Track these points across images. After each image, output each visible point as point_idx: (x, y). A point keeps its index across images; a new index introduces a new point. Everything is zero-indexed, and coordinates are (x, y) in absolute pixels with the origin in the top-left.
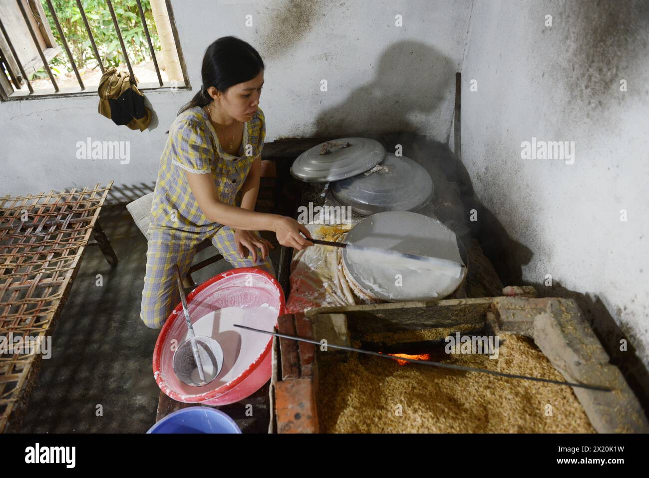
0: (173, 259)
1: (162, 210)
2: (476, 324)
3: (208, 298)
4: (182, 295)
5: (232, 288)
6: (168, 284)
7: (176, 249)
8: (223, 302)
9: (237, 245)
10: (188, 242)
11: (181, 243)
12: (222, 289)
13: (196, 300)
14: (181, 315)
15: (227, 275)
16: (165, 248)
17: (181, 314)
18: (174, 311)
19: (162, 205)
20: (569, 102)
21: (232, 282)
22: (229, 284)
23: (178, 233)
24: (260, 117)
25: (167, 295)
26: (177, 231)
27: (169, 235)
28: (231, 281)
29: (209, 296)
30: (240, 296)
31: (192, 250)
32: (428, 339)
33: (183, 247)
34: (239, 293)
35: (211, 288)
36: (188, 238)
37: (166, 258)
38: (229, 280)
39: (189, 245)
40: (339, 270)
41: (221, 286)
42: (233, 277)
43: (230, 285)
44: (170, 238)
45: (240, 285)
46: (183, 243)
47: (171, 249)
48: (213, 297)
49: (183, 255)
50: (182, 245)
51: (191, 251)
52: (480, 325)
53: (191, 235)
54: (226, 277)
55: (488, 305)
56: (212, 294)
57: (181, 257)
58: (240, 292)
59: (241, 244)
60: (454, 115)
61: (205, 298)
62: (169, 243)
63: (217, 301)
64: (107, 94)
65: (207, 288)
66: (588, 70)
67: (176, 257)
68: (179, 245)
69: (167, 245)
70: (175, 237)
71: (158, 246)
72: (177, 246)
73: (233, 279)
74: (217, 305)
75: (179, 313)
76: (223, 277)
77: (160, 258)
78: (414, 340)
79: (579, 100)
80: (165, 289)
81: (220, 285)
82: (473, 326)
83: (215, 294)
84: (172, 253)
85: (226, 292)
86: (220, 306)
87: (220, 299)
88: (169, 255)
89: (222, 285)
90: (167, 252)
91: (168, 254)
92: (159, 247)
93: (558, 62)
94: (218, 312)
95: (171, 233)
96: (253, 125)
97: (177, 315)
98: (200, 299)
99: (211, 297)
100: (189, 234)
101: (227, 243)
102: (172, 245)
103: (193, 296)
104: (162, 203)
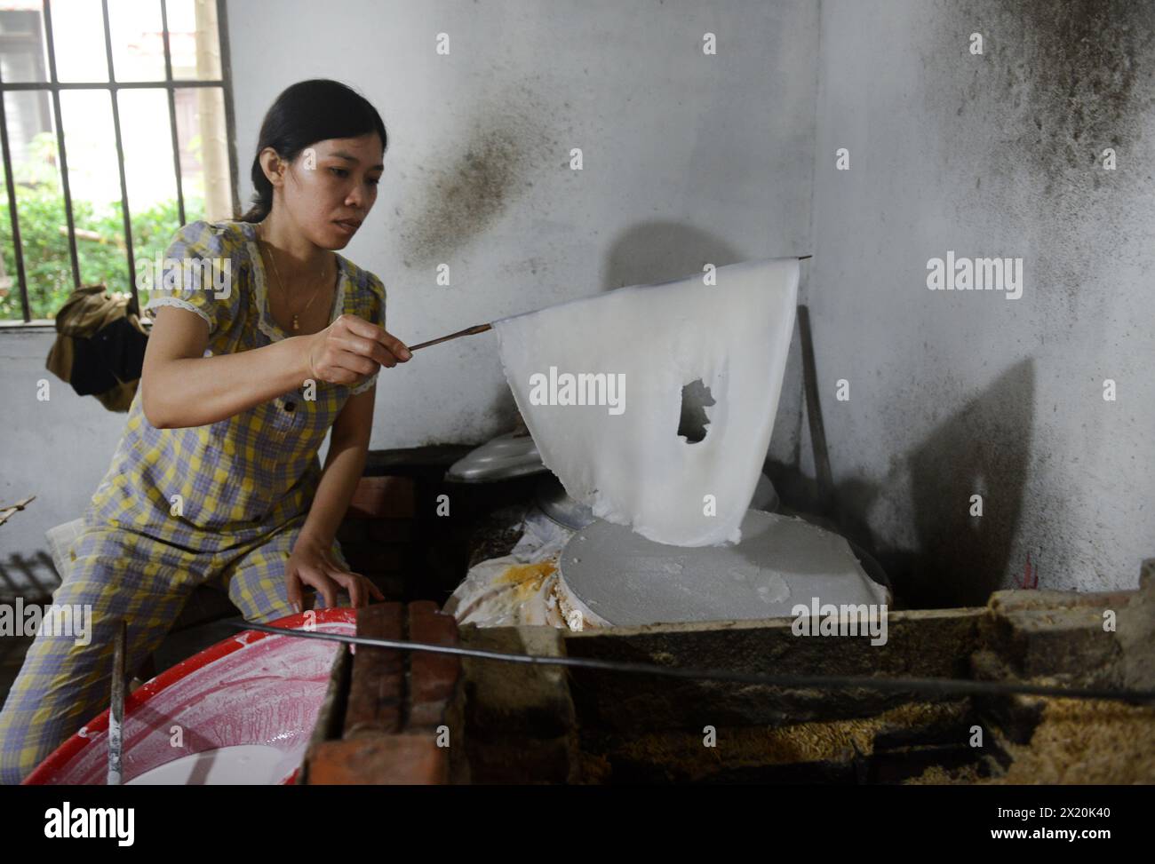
0: (116, 604)
1: (118, 488)
2: (947, 704)
3: (189, 709)
4: (117, 686)
5: (259, 683)
6: (86, 662)
7: (131, 578)
8: (229, 727)
9: (290, 579)
10: (165, 571)
11: (147, 570)
12: (229, 685)
13: (152, 709)
14: (101, 744)
15: (250, 641)
16: (102, 572)
17: (99, 740)
18: (84, 729)
19: (122, 477)
20: (1048, 190)
21: (262, 661)
22: (251, 669)
23: (144, 544)
24: (377, 290)
25: (77, 689)
26: (143, 538)
27: (122, 544)
28: (259, 659)
29: (191, 702)
30: (276, 710)
31: (174, 596)
32: (811, 758)
33: (151, 582)
34: (275, 701)
35: (201, 675)
36: (166, 561)
37: (98, 596)
38: (253, 654)
39: (166, 582)
40: (550, 610)
41: (227, 675)
42: (264, 645)
43: (252, 674)
44: (121, 551)
45: (281, 672)
46: (153, 572)
47: (119, 576)
48: (202, 709)
49: (146, 599)
50: (147, 576)
51: (170, 596)
52: (958, 706)
53: (175, 551)
54: (247, 646)
55: (968, 626)
56: (202, 696)
57: (140, 602)
58: (279, 699)
59: (299, 580)
60: (804, 397)
61: (180, 709)
62: (116, 565)
63: (211, 722)
64: (72, 322)
65: (188, 678)
66: (1070, 104)
67: (126, 602)
68: (141, 575)
69: (109, 570)
70: (133, 551)
71: (85, 569)
72: (134, 576)
73: (264, 652)
74: (208, 734)
75: (96, 736)
76: (240, 646)
77: (82, 594)
78: (771, 761)
79: (1069, 172)
80: (75, 674)
81: (226, 670)
82: (938, 708)
83: (210, 698)
84: (115, 587)
85: (240, 696)
86: (217, 741)
87: (218, 717)
88: (107, 590)
89: (234, 671)
90: (105, 582)
91: (106, 587)
92: (87, 571)
93: (1004, 137)
94: (207, 756)
95: (126, 542)
96: (357, 300)
97: (87, 741)
98: (164, 709)
99: (196, 709)
100: (171, 548)
101: (266, 584)
102: (121, 570)
103: (147, 696)
104: (122, 473)
